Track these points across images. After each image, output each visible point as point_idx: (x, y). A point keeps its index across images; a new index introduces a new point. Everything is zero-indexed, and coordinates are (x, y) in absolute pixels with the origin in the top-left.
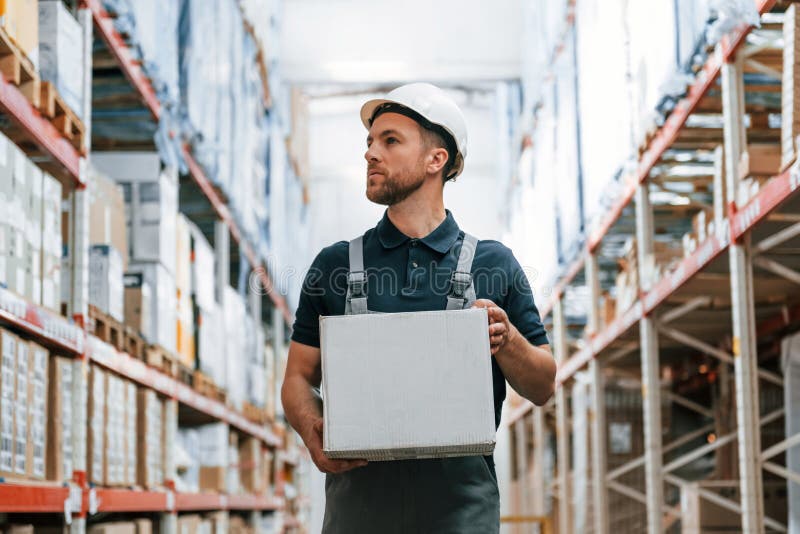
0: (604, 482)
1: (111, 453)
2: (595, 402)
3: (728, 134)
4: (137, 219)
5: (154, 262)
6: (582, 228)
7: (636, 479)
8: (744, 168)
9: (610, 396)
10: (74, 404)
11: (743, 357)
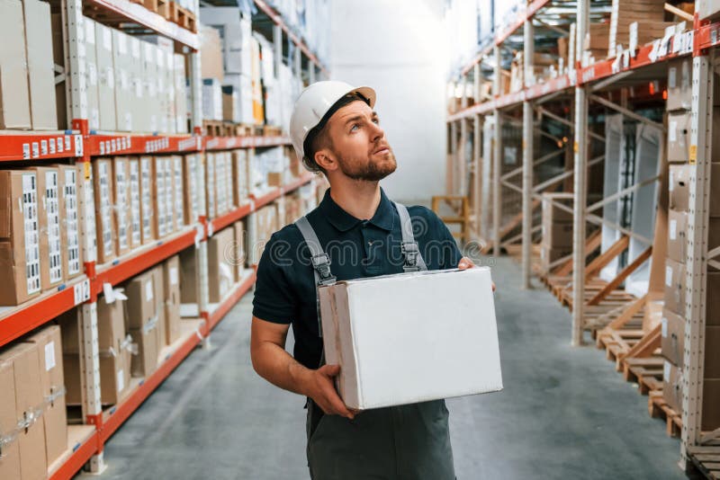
0: (499, 181)
1: (219, 198)
2: (496, 134)
3: (579, 18)
4: (228, 48)
5: (239, 74)
6: (493, 30)
7: (518, 180)
8: (587, 45)
9: (505, 132)
10: (197, 178)
11: (580, 154)
